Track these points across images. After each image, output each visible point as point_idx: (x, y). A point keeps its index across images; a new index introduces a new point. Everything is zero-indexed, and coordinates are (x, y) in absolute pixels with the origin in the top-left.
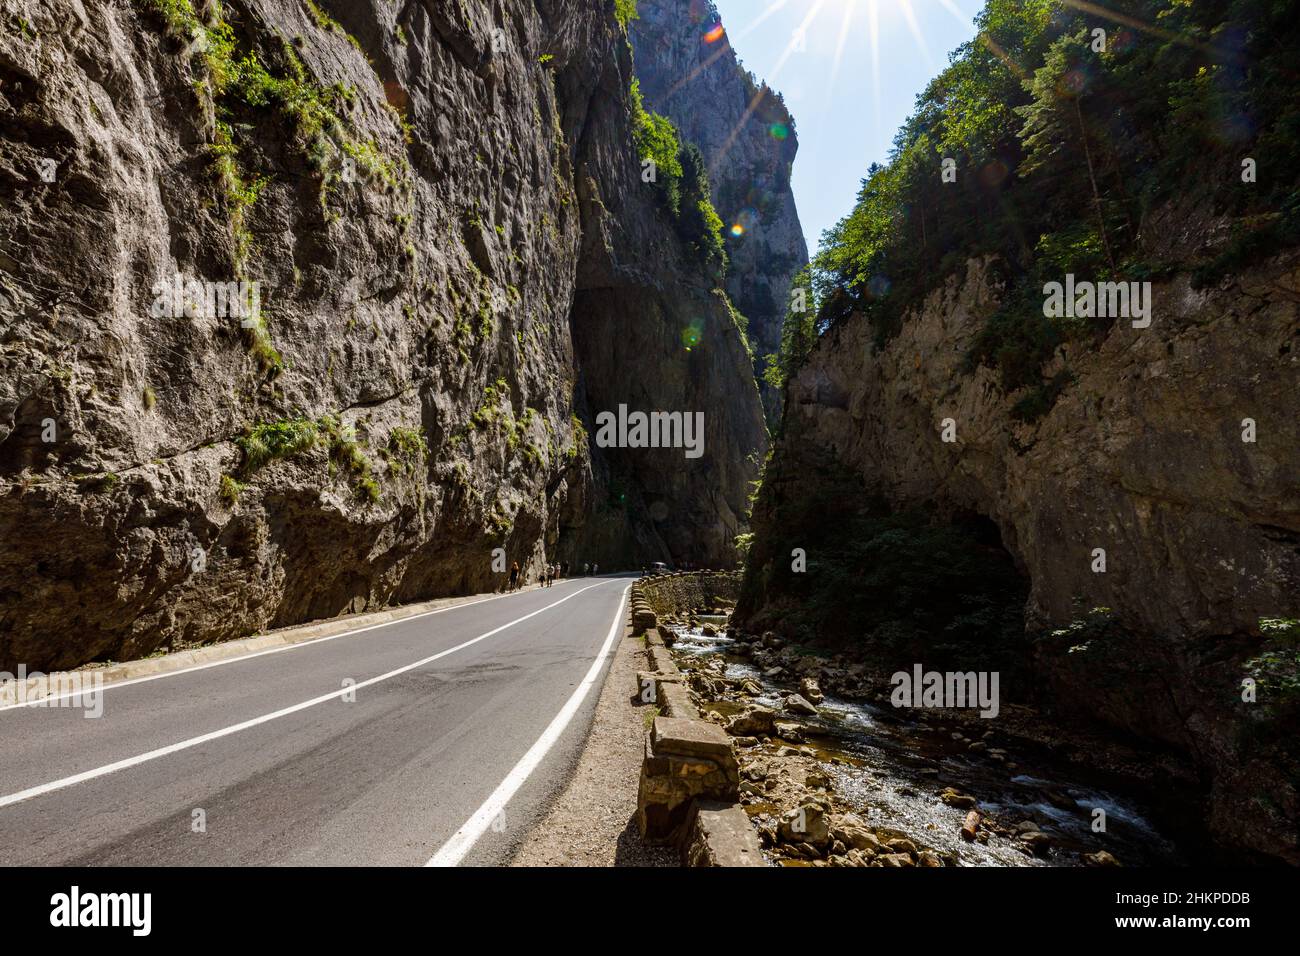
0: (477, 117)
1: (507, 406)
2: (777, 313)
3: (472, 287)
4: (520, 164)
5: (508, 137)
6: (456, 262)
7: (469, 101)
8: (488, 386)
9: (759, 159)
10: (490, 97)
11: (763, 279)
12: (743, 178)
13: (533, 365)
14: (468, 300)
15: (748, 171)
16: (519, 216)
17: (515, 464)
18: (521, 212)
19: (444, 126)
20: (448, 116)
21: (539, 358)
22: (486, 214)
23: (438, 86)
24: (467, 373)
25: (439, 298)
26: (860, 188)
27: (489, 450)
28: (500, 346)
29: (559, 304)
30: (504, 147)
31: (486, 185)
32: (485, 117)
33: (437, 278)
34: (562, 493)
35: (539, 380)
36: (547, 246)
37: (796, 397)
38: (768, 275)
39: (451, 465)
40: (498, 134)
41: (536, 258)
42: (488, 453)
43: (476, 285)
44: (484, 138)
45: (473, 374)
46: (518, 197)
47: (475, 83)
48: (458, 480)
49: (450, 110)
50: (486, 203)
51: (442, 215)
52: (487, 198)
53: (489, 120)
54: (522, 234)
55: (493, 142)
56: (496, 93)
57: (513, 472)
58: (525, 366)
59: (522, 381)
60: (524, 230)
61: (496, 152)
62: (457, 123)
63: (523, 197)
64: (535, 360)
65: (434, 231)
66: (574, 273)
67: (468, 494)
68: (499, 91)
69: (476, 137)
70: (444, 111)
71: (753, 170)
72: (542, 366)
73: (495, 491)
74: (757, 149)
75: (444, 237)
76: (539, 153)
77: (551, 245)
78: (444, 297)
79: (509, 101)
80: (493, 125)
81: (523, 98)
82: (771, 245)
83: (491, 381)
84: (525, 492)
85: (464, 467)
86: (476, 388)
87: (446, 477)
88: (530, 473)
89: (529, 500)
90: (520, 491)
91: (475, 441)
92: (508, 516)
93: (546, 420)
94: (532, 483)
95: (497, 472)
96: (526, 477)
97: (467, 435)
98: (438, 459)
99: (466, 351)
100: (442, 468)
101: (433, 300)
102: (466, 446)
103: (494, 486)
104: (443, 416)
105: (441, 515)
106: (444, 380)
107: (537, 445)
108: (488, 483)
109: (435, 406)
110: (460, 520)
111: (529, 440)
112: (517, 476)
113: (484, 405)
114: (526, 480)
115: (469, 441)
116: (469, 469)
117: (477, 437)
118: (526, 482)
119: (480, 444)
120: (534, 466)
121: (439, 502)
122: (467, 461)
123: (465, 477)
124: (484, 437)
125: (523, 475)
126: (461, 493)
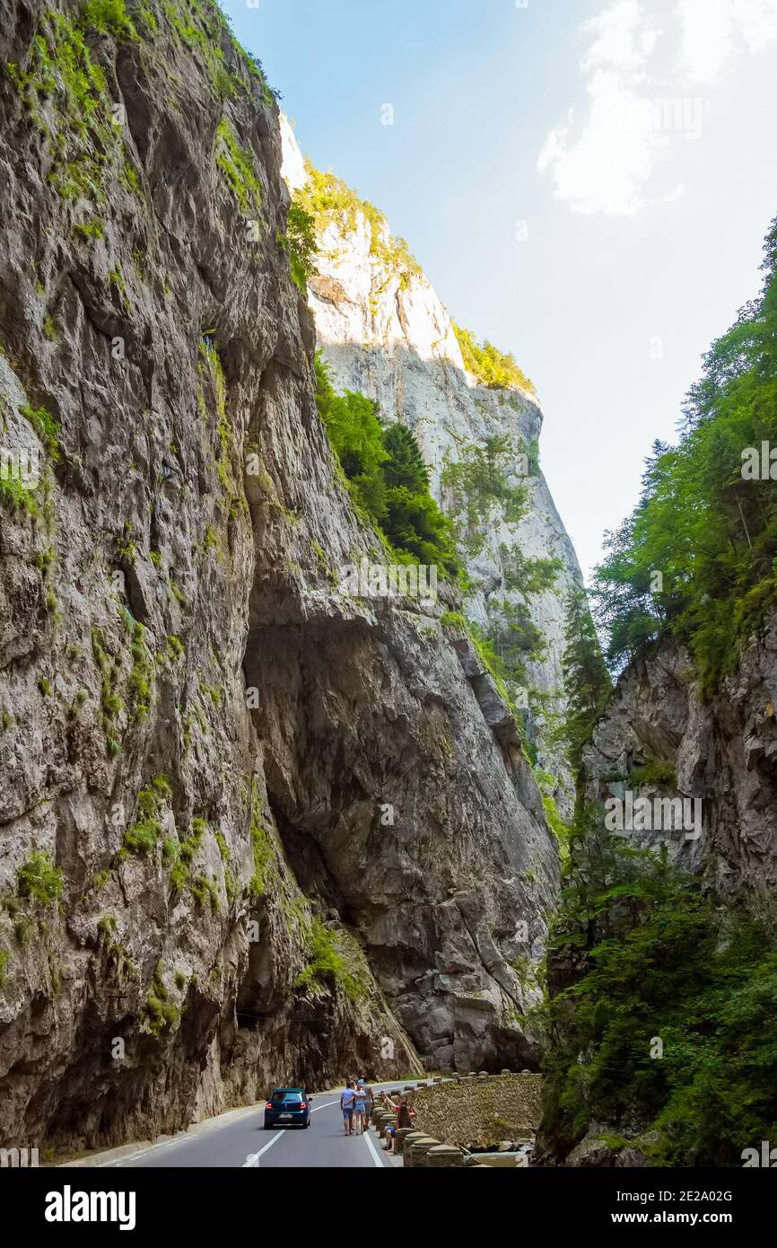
0: (133, 414)
1: (168, 819)
2: (543, 645)
3: (123, 642)
4: (182, 467)
5: (169, 434)
6: (103, 608)
7: (124, 396)
8: (143, 789)
9: (492, 435)
10: (148, 387)
11: (516, 597)
12: (472, 460)
13: (200, 752)
14: (118, 663)
15: (478, 452)
16: (180, 537)
17: (182, 911)
18: (183, 529)
19: (95, 430)
20: (99, 418)
21: (208, 739)
22: (139, 537)
23: (89, 383)
24: (118, 771)
25: (83, 663)
26: (644, 469)
27: (148, 891)
28: (159, 725)
29: (228, 656)
30: (163, 447)
31: (140, 499)
32: (141, 413)
33: (80, 634)
34: (241, 955)
35: (209, 773)
36: (214, 574)
37: (594, 772)
38: (524, 591)
39: (96, 920)
40: (156, 432)
41: (201, 592)
42: (145, 895)
43: (128, 639)
44: (141, 441)
45: (125, 772)
46: (180, 510)
47: (131, 372)
48: (106, 945)
49: (101, 411)
50: (139, 524)
51: (87, 546)
52: (141, 516)
53: (146, 416)
54: (184, 561)
55: (150, 443)
56: (154, 383)
57: (178, 925)
58: (190, 753)
59: (187, 778)
60: (188, 554)
61: (154, 456)
62: (110, 426)
63: (185, 510)
64: (203, 743)
65: (76, 569)
66: (247, 607)
67: (120, 967)
68: (158, 380)
69: (131, 441)
70: (95, 411)
71: (486, 449)
72: (212, 751)
73: (157, 957)
74: (487, 422)
75: (89, 575)
76: (204, 452)
77: (219, 572)
78: (90, 661)
79: (171, 392)
80: (151, 421)
81: (187, 385)
82: (522, 549)
83: (149, 780)
84: (195, 958)
85: (113, 922)
86: (129, 793)
87: (89, 940)
88: (203, 925)
89: (202, 970)
90: (188, 955)
91: (128, 877)
92: (173, 999)
93: (219, 836)
94: (205, 942)
95: (159, 927)
96: (196, 933)
97: (117, 869)
98: (78, 911)
99: (116, 738)
100: (82, 925)
101: (76, 666)
102: (116, 886)
103: (155, 951)
104: (86, 841)
105: (80, 1005)
106: (88, 785)
107: (211, 877)
108: (146, 945)
109: (75, 826)
110: (109, 1011)
111: (199, 870)
112: (183, 931)
113: (138, 819)
114: (196, 938)
115: (119, 878)
116: (120, 925)
117: (131, 872)
118: (197, 940)
119: (135, 882)
120: (208, 912)
121: (79, 983)
122: (117, 913)
123: (115, 938)
124: (140, 871)
125: (192, 928)
126: (110, 964)
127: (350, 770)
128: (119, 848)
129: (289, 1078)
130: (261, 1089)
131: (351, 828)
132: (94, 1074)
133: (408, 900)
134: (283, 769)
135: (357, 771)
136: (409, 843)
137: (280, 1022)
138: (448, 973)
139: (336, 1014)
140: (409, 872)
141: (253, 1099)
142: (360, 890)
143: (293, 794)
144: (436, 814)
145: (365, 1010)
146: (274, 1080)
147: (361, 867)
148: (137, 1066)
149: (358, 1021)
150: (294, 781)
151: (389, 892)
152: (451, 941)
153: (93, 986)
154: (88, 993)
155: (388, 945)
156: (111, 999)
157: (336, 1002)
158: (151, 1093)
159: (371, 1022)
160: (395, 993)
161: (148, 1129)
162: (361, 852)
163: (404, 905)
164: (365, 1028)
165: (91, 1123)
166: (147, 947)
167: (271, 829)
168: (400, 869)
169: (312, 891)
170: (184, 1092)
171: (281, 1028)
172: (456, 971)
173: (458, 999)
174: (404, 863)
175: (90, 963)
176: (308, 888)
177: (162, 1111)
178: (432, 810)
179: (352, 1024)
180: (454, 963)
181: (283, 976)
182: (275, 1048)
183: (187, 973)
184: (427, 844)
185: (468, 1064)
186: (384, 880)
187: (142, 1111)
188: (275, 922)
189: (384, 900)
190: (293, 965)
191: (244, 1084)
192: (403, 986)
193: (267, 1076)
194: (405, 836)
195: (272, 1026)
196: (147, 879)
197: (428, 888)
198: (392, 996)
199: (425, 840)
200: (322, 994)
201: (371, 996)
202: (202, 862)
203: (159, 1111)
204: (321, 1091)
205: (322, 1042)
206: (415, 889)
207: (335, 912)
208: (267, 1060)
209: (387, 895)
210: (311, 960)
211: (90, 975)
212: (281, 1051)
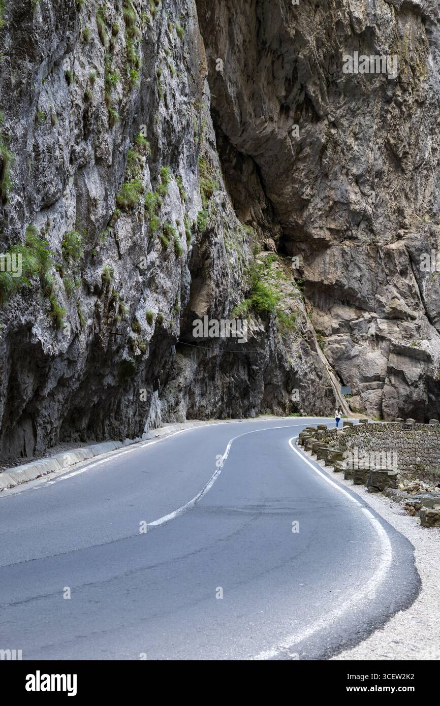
1: (147, 175)
14: (115, 33)
17: (152, 256)
21: (175, 82)
24: (115, 139)
25: (92, 44)
27: (135, 245)
33: (89, 15)
39: (100, 271)
42: (133, 248)
43: (120, 4)
48: (107, 292)
57: (149, 268)
58: (162, 102)
59: (159, 129)
64: (171, 88)
67: (117, 310)
73: (140, 300)
78: (96, 40)
83: (132, 139)
84: (161, 298)
85: (112, 274)
86: (121, 157)
87: (96, 287)
88: (167, 268)
89: (166, 309)
90: (155, 295)
91: (121, 233)
92: (145, 332)
93: (178, 178)
94: (169, 284)
95: (141, 275)
96: (162, 275)
97: (113, 227)
98: (88, 265)
99: (114, 109)
100: (92, 276)
101: (87, 47)
102: (112, 241)
103: (138, 295)
104: (96, 206)
105: (90, 338)
106: (96, 156)
107: (174, 222)
108: (132, 291)
109: (88, 195)
110: (109, 344)
111: (165, 218)
112: (152, 274)
113: (126, 179)
114: (163, 280)
115: (115, 235)
116: (116, 275)
117: (123, 228)
118: (162, 282)
119: (126, 237)
120: (172, 257)
121: (90, 322)
122: (113, 264)
123: (114, 286)
124: (129, 227)
125: (159, 271)
126: (111, 307)
127: (303, 88)
128: (114, 208)
129: (217, 403)
130: (191, 410)
131: (298, 153)
132: (92, 389)
133: (352, 238)
134: (228, 83)
135: (311, 89)
136: (361, 176)
137: (213, 351)
138: (385, 318)
139: (267, 348)
140: (357, 207)
141: (184, 418)
142: (300, 222)
143: (236, 110)
144: (395, 145)
145: (295, 346)
146: (204, 403)
147: (305, 197)
148: (117, 385)
149: (288, 357)
150: (239, 96)
151: (333, 226)
152: (395, 286)
153: (99, 325)
154: (95, 328)
155: (326, 282)
156: (111, 334)
157: (268, 337)
158: (122, 406)
159: (300, 358)
160: (327, 332)
161: (120, 433)
162: (306, 181)
163: (347, 243)
164: (294, 364)
165: (84, 424)
166: (133, 292)
167: (214, 155)
168: (348, 203)
169: (248, 218)
170: (142, 407)
171: (215, 358)
172: (396, 316)
173: (394, 345)
174: (353, 197)
175: (96, 306)
176: (244, 215)
177: (129, 420)
178: (392, 141)
179: (281, 358)
180: (394, 309)
181: (220, 308)
182: (206, 375)
183: (155, 311)
184: (381, 179)
185: (397, 410)
186: (329, 213)
187: (116, 419)
188: (216, 255)
189: (327, 236)
190: (230, 298)
191: (177, 404)
192: (336, 326)
193: (198, 399)
194: (358, 169)
195: (206, 355)
196: (134, 234)
197: (377, 226)
198: (324, 335)
199: (379, 174)
200: (256, 329)
201: (303, 334)
202: (168, 209)
203: (127, 420)
204: (246, 417)
205: (252, 374)
206: (362, 226)
207: (271, 242)
208: (198, 385)
209: (330, 229)
210: (247, 295)
211: (96, 315)
212: (212, 378)
